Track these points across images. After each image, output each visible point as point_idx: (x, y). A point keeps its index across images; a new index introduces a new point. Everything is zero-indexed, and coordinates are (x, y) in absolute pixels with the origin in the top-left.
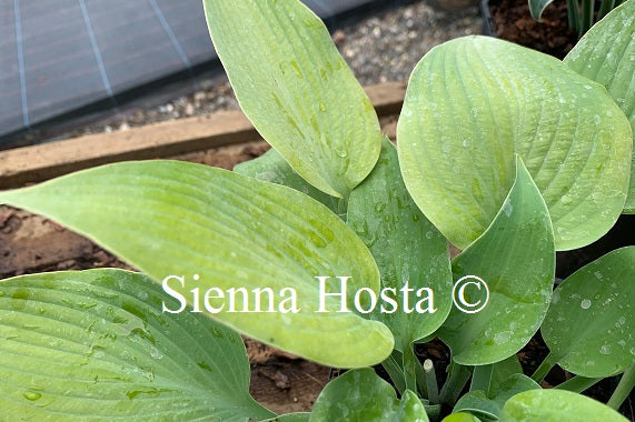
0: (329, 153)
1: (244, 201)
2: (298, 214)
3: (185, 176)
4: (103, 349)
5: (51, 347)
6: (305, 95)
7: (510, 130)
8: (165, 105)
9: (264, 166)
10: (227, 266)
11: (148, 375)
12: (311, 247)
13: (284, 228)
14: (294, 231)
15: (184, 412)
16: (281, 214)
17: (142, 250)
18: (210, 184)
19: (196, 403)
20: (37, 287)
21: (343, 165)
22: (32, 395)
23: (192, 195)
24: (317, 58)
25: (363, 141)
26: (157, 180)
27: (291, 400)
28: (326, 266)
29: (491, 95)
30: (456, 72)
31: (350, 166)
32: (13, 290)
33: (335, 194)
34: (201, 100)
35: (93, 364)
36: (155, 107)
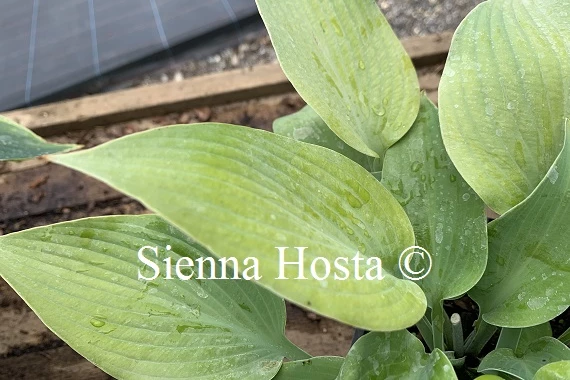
0: (366, 111)
1: (283, 162)
2: (334, 174)
3: (229, 139)
4: (156, 286)
5: (112, 282)
6: (344, 52)
7: (560, 93)
8: (213, 55)
9: (301, 122)
10: (267, 229)
11: (194, 311)
12: (346, 207)
13: (322, 189)
14: (330, 191)
15: (226, 347)
16: (318, 175)
17: (187, 213)
18: (252, 146)
19: (237, 340)
20: (101, 228)
21: (380, 123)
22: (97, 323)
23: (236, 157)
24: (358, 15)
25: (401, 99)
26: (202, 143)
27: (321, 331)
28: (362, 226)
29: (541, 56)
30: (502, 31)
31: (387, 125)
32: (81, 230)
33: (371, 153)
34: (245, 52)
35: (148, 298)
36: (205, 58)
